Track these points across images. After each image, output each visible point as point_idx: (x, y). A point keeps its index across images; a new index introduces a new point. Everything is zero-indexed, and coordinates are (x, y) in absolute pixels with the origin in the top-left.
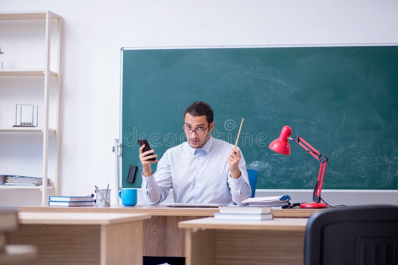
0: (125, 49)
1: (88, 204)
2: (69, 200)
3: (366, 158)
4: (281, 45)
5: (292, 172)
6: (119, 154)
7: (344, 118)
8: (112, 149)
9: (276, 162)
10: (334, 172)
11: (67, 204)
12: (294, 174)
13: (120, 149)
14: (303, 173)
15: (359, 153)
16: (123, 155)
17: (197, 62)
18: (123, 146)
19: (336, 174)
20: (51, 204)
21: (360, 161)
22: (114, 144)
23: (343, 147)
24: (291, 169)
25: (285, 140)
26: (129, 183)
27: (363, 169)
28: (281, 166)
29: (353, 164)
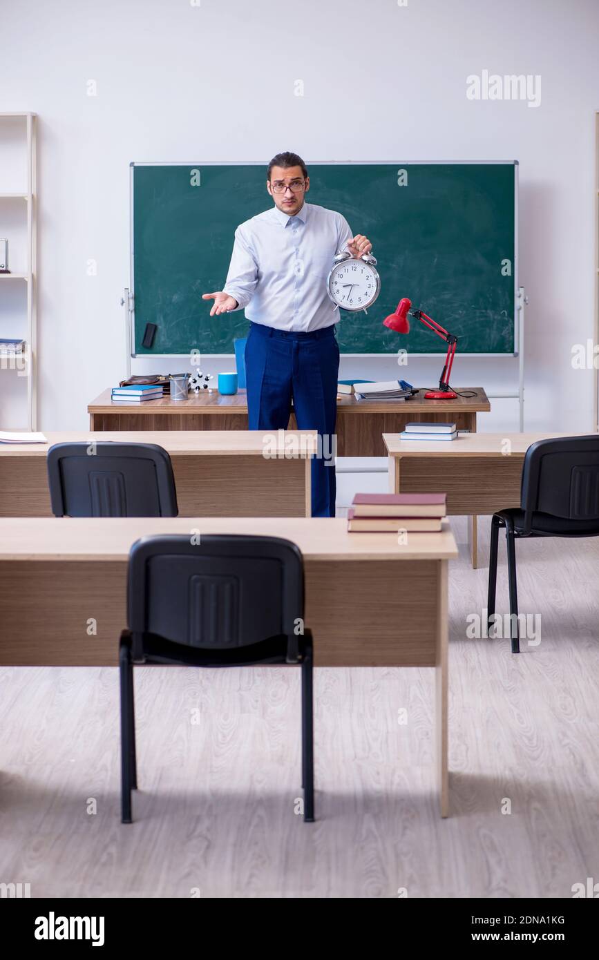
0: (136, 165)
1: (153, 397)
2: (140, 393)
3: (465, 312)
4: (350, 161)
5: (367, 330)
6: (132, 307)
7: (436, 260)
8: (120, 302)
9: (346, 317)
10: (422, 331)
11: (138, 399)
12: (369, 333)
13: (132, 302)
14: (381, 332)
15: (456, 305)
16: (137, 310)
17: (237, 184)
18: (137, 298)
19: (424, 333)
20: (114, 398)
21: (457, 316)
22: (123, 295)
23: (433, 298)
24: (365, 327)
25: (403, 314)
26: (145, 347)
27: (460, 326)
28: (352, 324)
29: (447, 320)
